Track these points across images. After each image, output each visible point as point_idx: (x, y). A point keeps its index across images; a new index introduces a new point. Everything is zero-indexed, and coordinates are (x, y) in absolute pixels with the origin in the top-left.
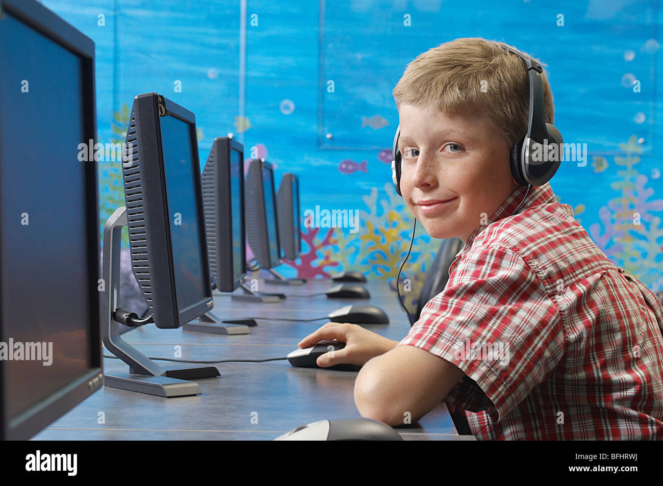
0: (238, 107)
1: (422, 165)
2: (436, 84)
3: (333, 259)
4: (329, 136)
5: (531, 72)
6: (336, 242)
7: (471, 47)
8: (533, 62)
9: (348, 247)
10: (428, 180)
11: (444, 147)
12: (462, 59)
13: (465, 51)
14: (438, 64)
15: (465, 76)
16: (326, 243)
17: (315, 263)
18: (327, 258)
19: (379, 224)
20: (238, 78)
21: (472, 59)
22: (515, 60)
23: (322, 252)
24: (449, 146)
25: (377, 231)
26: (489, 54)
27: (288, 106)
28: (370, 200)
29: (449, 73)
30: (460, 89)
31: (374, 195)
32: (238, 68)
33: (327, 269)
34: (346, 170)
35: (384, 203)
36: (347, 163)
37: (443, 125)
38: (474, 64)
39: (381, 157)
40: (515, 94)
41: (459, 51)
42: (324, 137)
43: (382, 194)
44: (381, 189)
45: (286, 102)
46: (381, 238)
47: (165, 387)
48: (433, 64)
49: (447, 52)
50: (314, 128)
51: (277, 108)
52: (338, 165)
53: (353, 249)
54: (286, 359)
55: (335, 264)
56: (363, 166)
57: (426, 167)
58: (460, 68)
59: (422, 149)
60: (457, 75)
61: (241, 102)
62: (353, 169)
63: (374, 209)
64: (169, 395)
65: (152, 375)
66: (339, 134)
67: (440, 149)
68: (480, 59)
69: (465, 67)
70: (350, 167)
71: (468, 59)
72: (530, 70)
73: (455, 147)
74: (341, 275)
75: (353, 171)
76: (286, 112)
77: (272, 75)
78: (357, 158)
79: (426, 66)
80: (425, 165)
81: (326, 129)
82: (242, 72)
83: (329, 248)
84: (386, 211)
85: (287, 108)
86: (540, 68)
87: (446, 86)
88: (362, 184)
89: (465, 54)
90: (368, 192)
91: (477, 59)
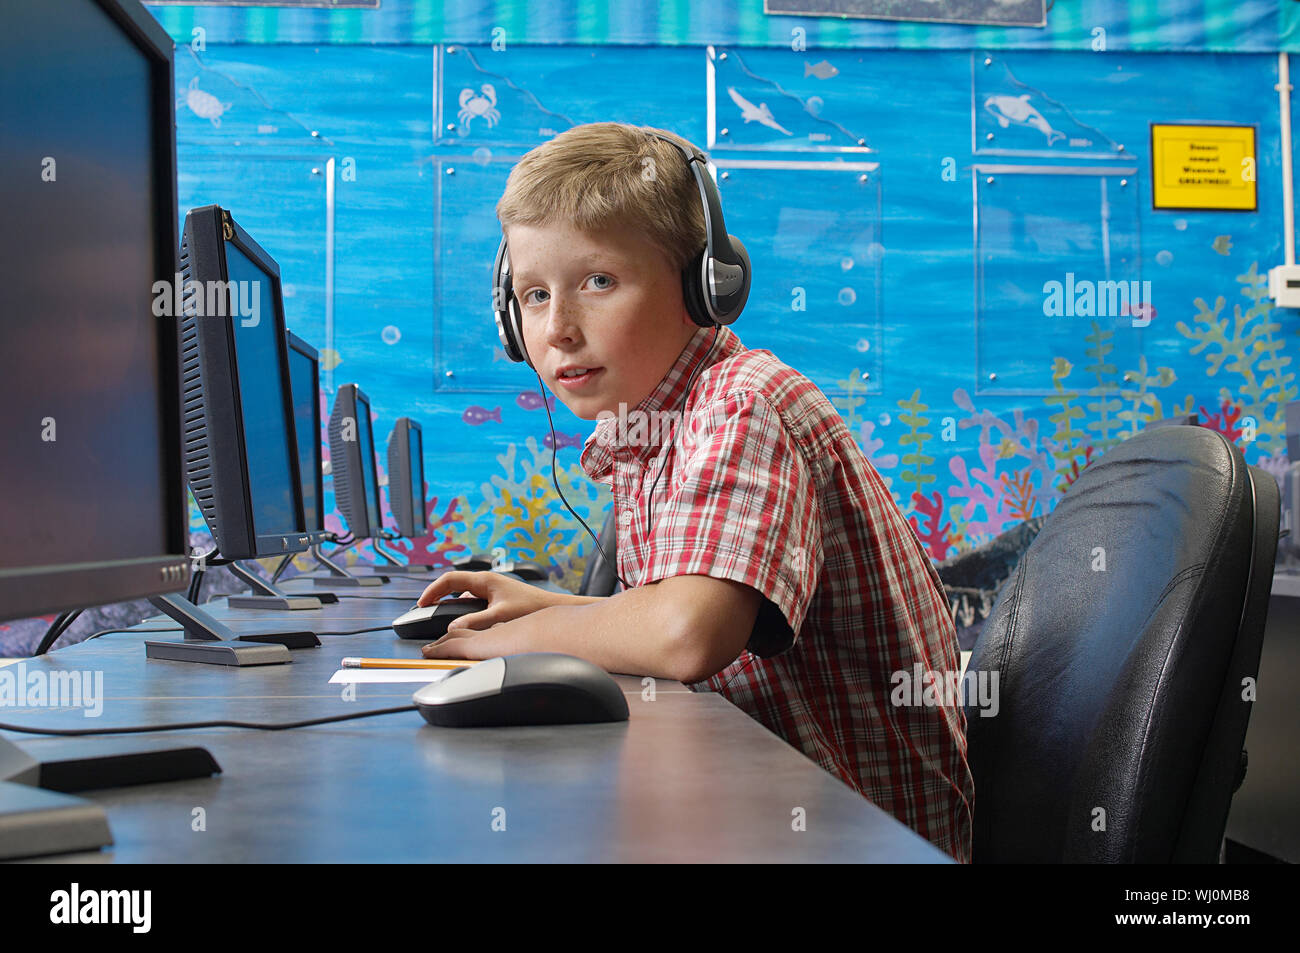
0: (324, 336)
1: (557, 312)
2: (568, 191)
3: (456, 541)
4: (448, 374)
5: (693, 164)
6: (461, 517)
7: (605, 135)
8: (694, 151)
9: (476, 524)
10: (570, 331)
11: (586, 284)
12: (597, 153)
13: (597, 141)
14: (564, 162)
15: (606, 175)
16: (447, 520)
17: (433, 548)
18: (449, 540)
19: (519, 492)
20: (323, 296)
21: (611, 151)
22: (668, 148)
23: (441, 532)
24: (592, 280)
25: (516, 503)
26: (631, 143)
27: (393, 333)
28: (506, 461)
29: (584, 174)
30: (602, 195)
31: (512, 453)
32: (323, 283)
33: (449, 555)
34: (473, 420)
35: (524, 463)
36: (475, 410)
37: (584, 250)
38: (616, 158)
39: (520, 400)
40: (676, 196)
41: (588, 142)
42: (442, 375)
43: (523, 452)
44: (520, 445)
45: (389, 328)
46: (522, 512)
47: (237, 651)
48: (556, 164)
49: (572, 144)
50: (429, 363)
51: (378, 337)
52: (462, 412)
53: (483, 528)
54: (390, 628)
55: (460, 548)
56: (497, 414)
57: (563, 313)
58: (596, 165)
59: (554, 290)
60: (594, 176)
61: (329, 328)
62: (481, 417)
63: (511, 472)
64: (243, 663)
65: (220, 640)
66: (462, 371)
67: (580, 287)
68: (622, 151)
69: (603, 163)
70: (479, 416)
71: (605, 152)
72: (692, 160)
73: (601, 281)
74: (467, 560)
75: (483, 420)
76: (391, 342)
77: (371, 292)
78: (487, 403)
79: (545, 166)
80: (562, 310)
81: (445, 364)
82: (329, 289)
83: (451, 526)
84: (529, 475)
85: (392, 336)
86: (702, 157)
87: (582, 192)
88: (495, 438)
89: (599, 145)
90: (504, 450)
91: (617, 151)
